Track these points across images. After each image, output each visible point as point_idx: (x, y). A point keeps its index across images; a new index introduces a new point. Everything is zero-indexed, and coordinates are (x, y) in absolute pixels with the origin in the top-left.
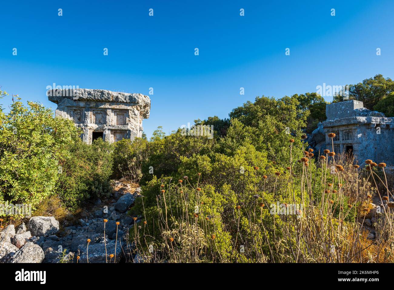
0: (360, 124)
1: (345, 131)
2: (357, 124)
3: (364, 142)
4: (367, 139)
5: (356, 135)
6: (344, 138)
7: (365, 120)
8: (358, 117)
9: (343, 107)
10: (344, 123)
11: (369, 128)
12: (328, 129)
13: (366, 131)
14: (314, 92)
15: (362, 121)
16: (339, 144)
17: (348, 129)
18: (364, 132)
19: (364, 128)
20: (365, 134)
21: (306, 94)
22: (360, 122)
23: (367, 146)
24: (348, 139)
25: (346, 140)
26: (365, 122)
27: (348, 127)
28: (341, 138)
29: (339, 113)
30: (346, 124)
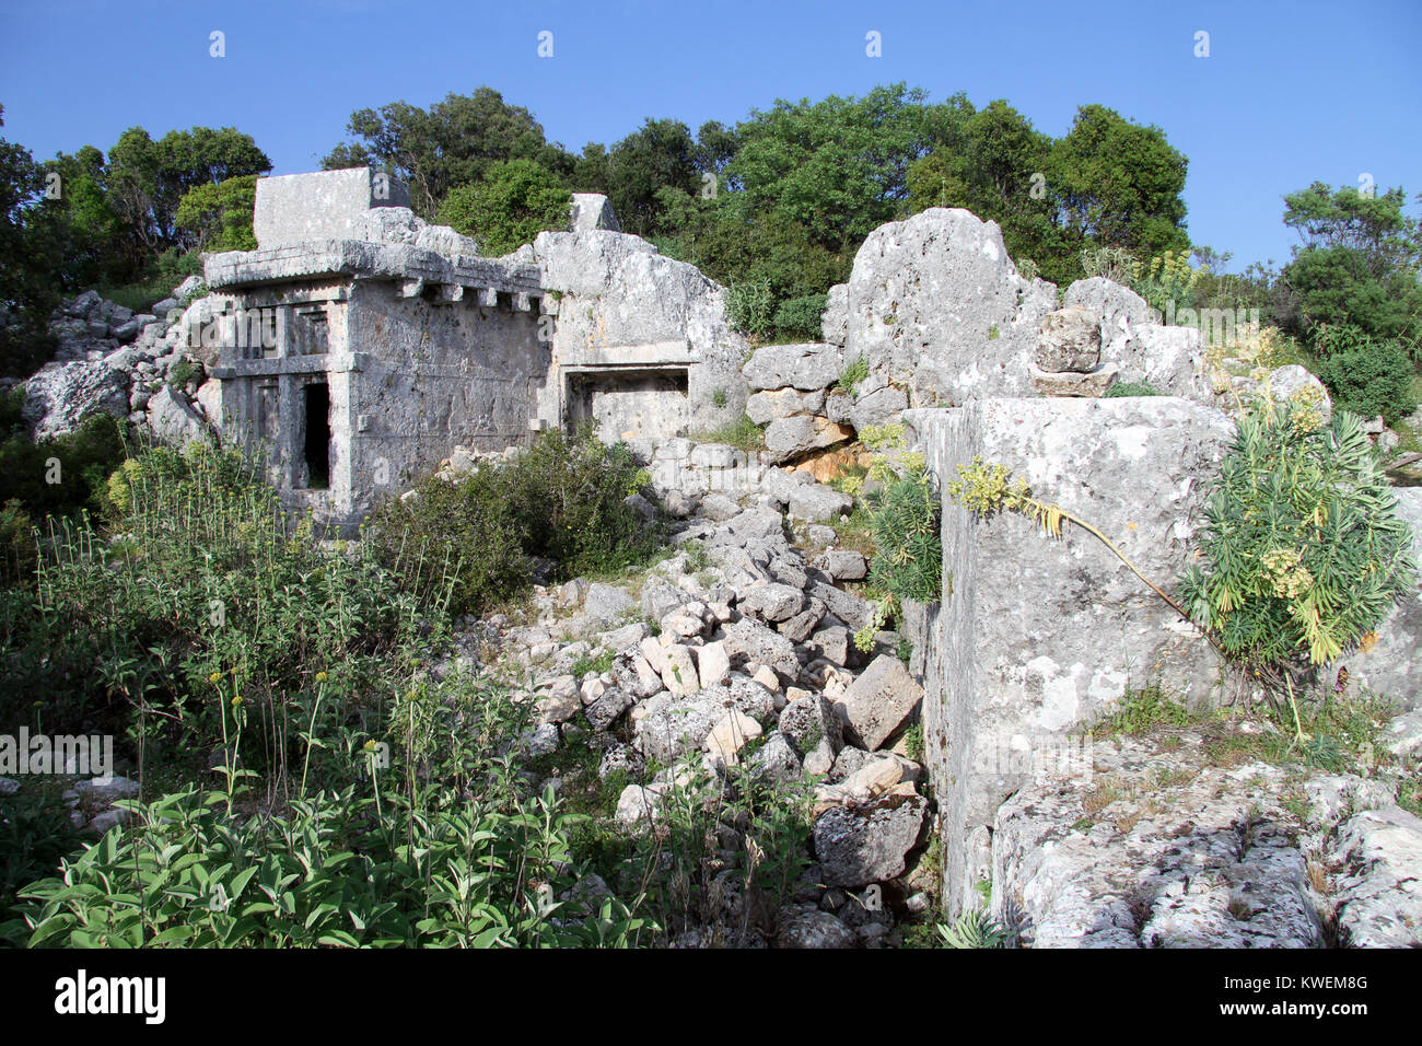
1: (300, 310)
5: (340, 332)
6: (297, 349)
11: (398, 301)
13: (386, 315)
17: (311, 299)
18: (374, 316)
20: (379, 329)
25: (304, 353)
29: (309, 223)
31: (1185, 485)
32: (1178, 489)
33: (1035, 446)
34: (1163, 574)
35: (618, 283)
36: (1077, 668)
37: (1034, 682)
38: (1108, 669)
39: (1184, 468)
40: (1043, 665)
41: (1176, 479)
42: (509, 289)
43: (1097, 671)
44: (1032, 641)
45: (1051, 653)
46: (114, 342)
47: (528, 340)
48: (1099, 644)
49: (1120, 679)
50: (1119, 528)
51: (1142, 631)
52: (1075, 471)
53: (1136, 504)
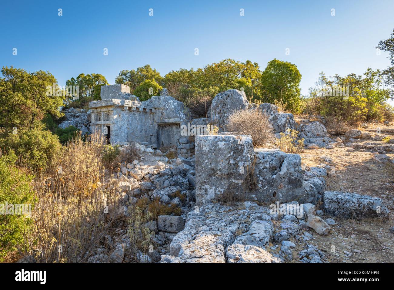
0: (115, 106)
1: (106, 112)
2: (113, 106)
3: (119, 123)
4: (122, 120)
5: (112, 117)
6: (105, 119)
7: (119, 102)
8: (113, 100)
9: (114, 90)
10: (103, 105)
11: (123, 110)
12: (93, 110)
13: (121, 113)
14: (99, 74)
15: (116, 103)
16: (101, 125)
17: (107, 110)
18: (119, 114)
19: (119, 110)
20: (120, 116)
21: (92, 74)
22: (115, 104)
23: (121, 127)
24: (108, 120)
25: (106, 120)
26: (120, 104)
27: (107, 108)
28: (102, 119)
29: (110, 95)
30: (105, 105)
31: (232, 153)
32: (230, 154)
33: (204, 145)
34: (228, 170)
35: (167, 106)
36: (214, 188)
37: (206, 190)
38: (220, 188)
39: (231, 150)
40: (208, 186)
41: (230, 152)
42: (145, 108)
43: (218, 188)
44: (205, 182)
45: (209, 184)
46: (75, 117)
47: (150, 117)
48: (218, 183)
49: (222, 190)
50: (220, 161)
51: (226, 181)
52: (211, 150)
53: (222, 157)
